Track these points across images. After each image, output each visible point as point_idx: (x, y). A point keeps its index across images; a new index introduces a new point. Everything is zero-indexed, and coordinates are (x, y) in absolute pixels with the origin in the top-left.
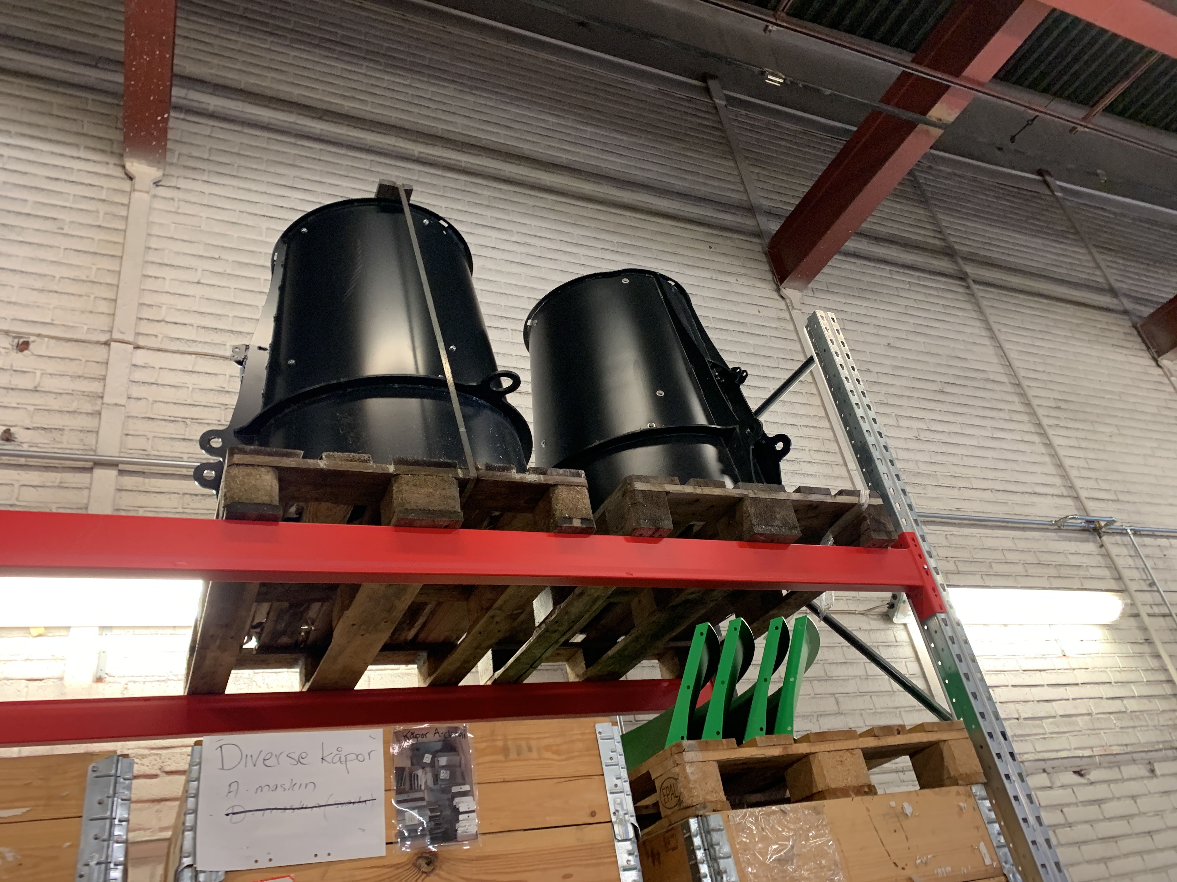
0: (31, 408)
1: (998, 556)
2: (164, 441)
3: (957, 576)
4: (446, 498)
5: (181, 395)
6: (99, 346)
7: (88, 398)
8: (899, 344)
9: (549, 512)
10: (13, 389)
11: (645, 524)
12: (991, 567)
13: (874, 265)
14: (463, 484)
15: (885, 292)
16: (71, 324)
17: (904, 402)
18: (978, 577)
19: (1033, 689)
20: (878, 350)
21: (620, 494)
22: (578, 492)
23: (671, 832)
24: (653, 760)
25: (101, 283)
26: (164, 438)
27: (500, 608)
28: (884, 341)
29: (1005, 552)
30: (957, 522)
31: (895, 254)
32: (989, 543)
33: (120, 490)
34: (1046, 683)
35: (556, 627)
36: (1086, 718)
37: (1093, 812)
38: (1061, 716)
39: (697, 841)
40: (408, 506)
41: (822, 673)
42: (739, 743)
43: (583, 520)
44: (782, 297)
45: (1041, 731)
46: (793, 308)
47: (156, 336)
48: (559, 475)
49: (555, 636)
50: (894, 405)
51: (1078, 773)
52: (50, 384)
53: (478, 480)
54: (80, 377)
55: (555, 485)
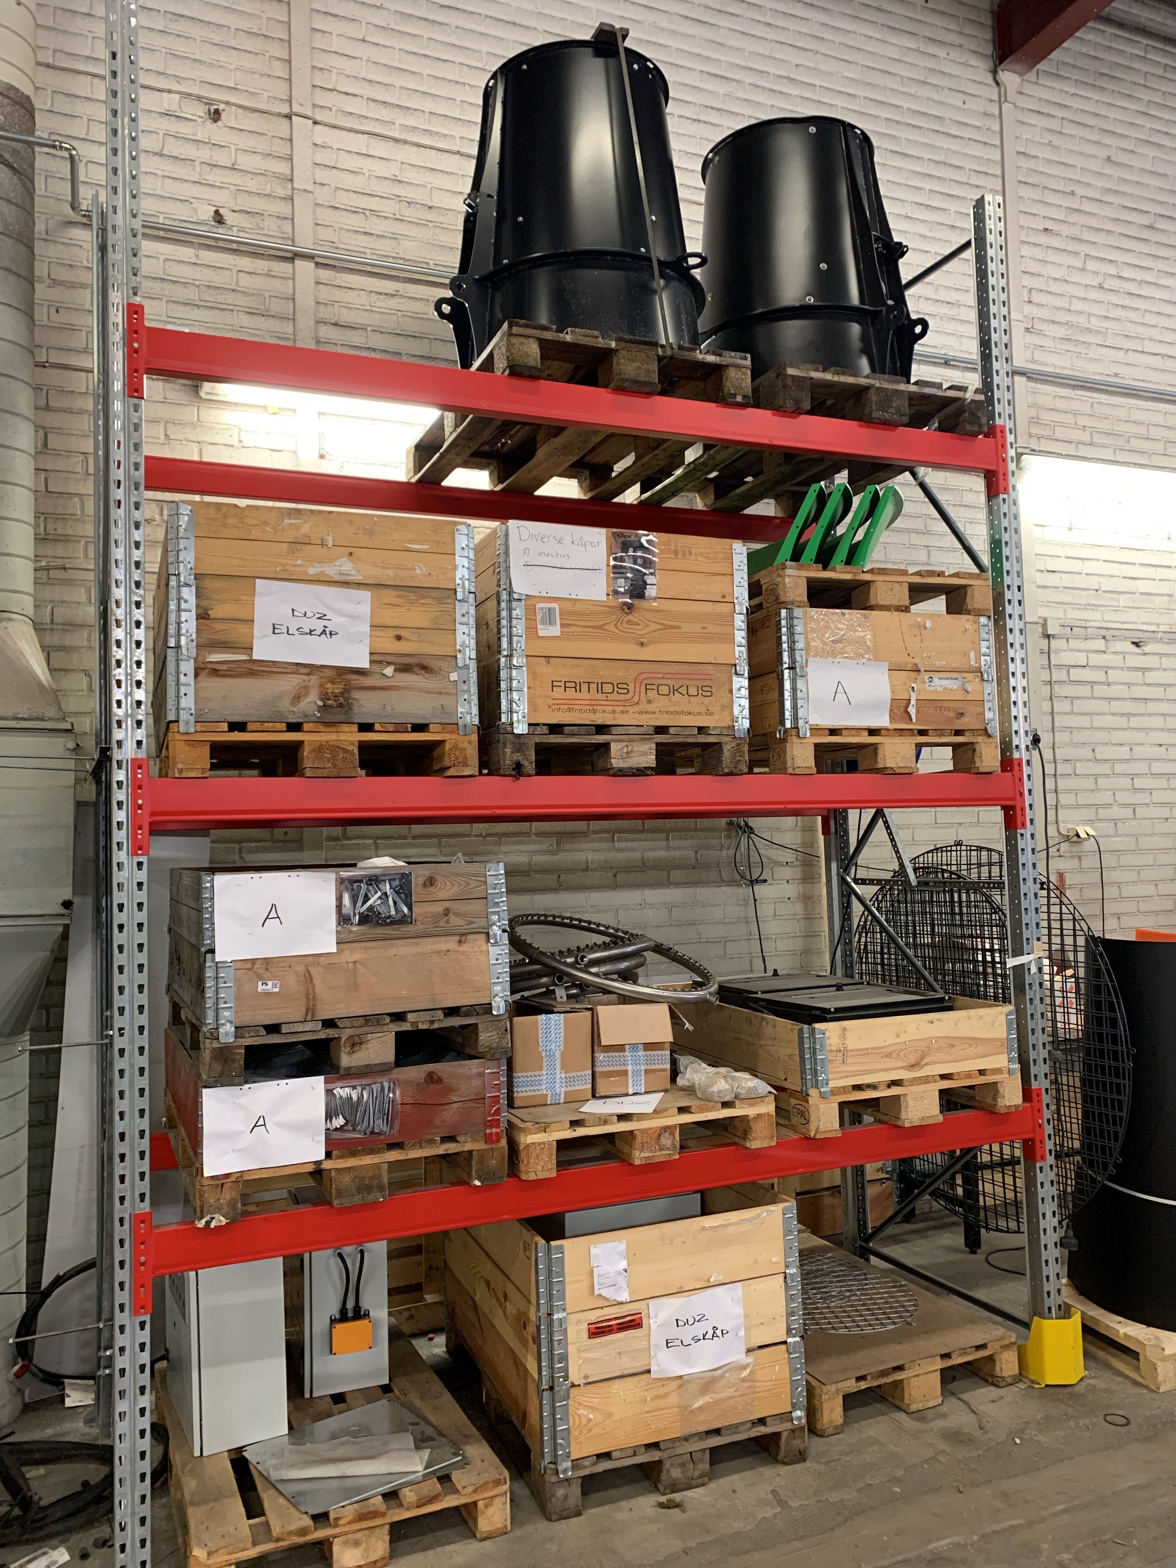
0: (233, 188)
1: (1142, 430)
2: (349, 234)
3: (1088, 447)
4: (648, 371)
5: (359, 183)
6: (280, 119)
7: (279, 181)
8: (1122, 158)
9: (719, 386)
10: (215, 166)
11: (789, 404)
12: (1128, 441)
13: (1127, 35)
14: (660, 359)
15: (1129, 78)
16: (253, 90)
17: (1100, 238)
18: (1111, 451)
19: (1123, 566)
20: (1092, 165)
21: (774, 375)
22: (745, 373)
23: (768, 617)
24: (763, 572)
25: (273, 38)
26: (348, 230)
27: (664, 450)
28: (1103, 153)
29: (1151, 427)
30: (1110, 389)
31: (1160, 19)
32: (1137, 415)
33: (317, 283)
34: (1138, 562)
35: (702, 467)
36: (1166, 598)
37: (1137, 677)
38: (1141, 594)
39: (783, 623)
40: (623, 376)
41: (922, 527)
42: (824, 569)
43: (744, 397)
44: (998, 84)
45: (1115, 604)
46: (1006, 100)
47: (330, 109)
48: (731, 357)
49: (700, 473)
50: (1087, 241)
51: (1136, 644)
52: (245, 162)
53: (672, 357)
54: (269, 155)
55: (727, 366)
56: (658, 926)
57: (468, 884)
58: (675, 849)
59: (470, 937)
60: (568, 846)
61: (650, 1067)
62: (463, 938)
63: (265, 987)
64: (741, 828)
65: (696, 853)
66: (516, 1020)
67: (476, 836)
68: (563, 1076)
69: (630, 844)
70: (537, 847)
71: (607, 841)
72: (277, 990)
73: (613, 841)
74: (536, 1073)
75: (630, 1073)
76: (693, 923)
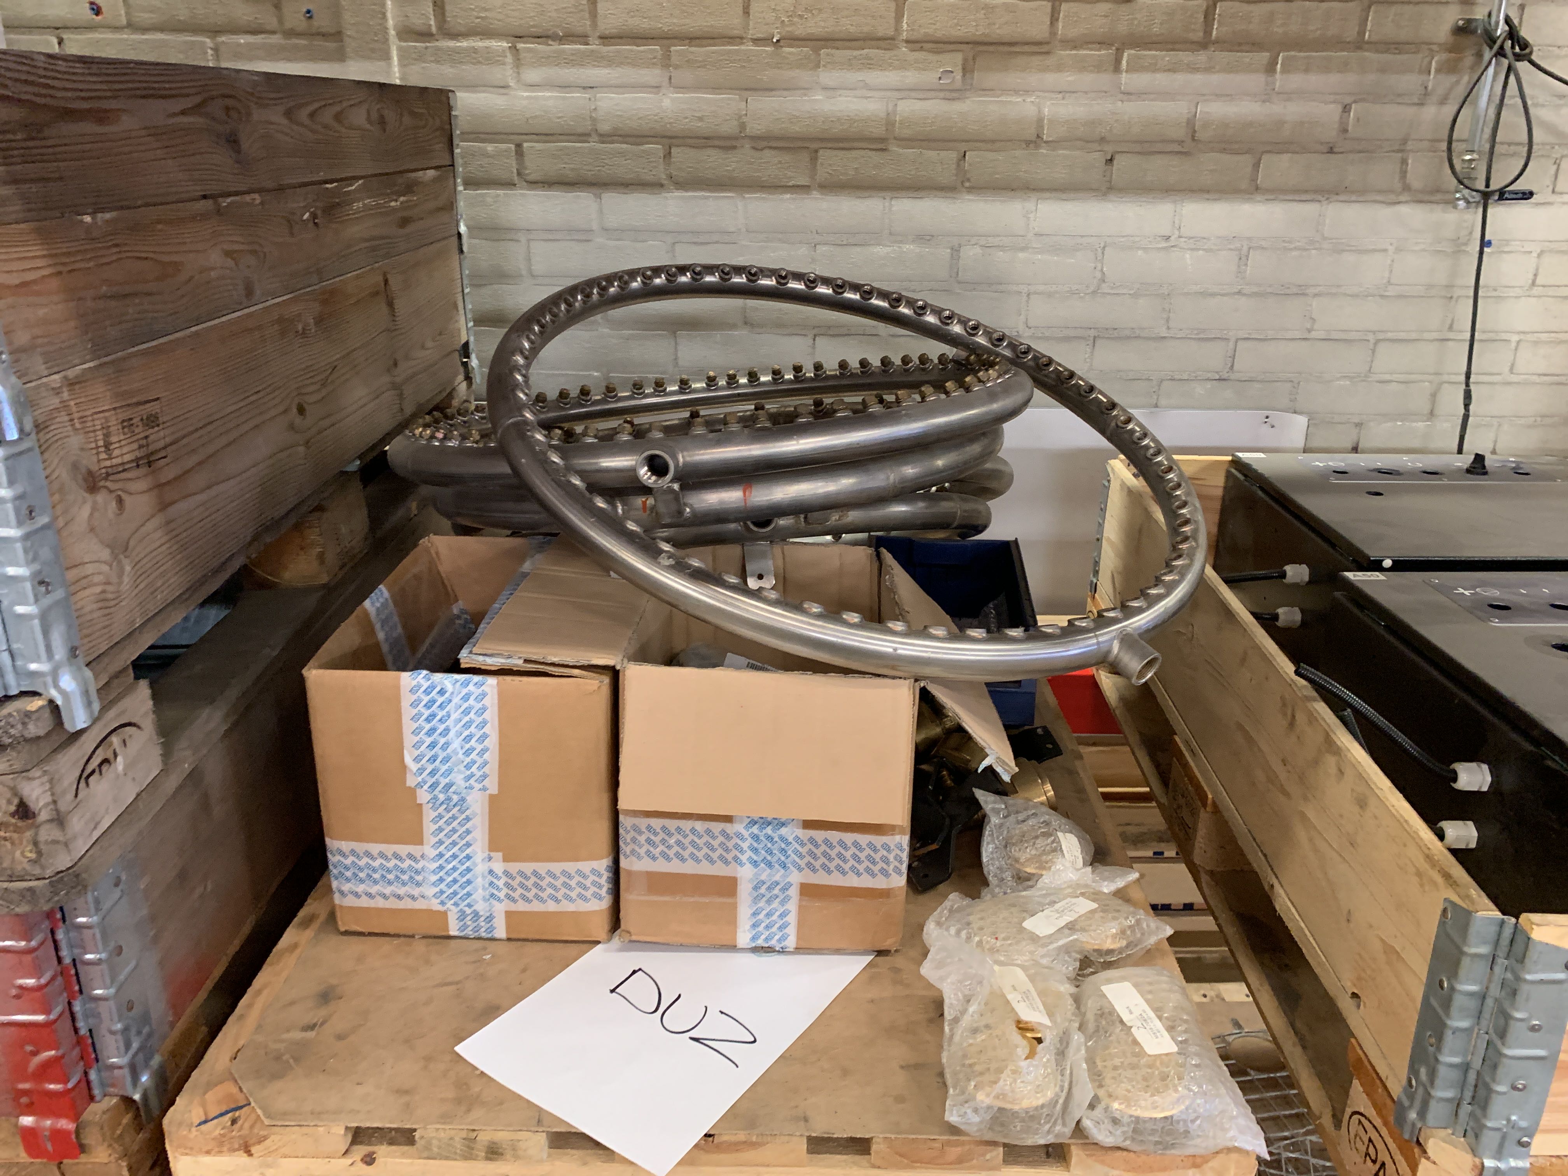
56: (1205, 294)
58: (1288, 96)
60: (992, 79)
61: (821, 879)
64: (1491, 40)
65: (1346, 109)
67: (756, 41)
68: (498, 867)
69: (1161, 80)
70: (911, 77)
71: (1098, 68)
73: (1117, 69)
74: (403, 850)
75: (744, 890)
76: (1301, 292)
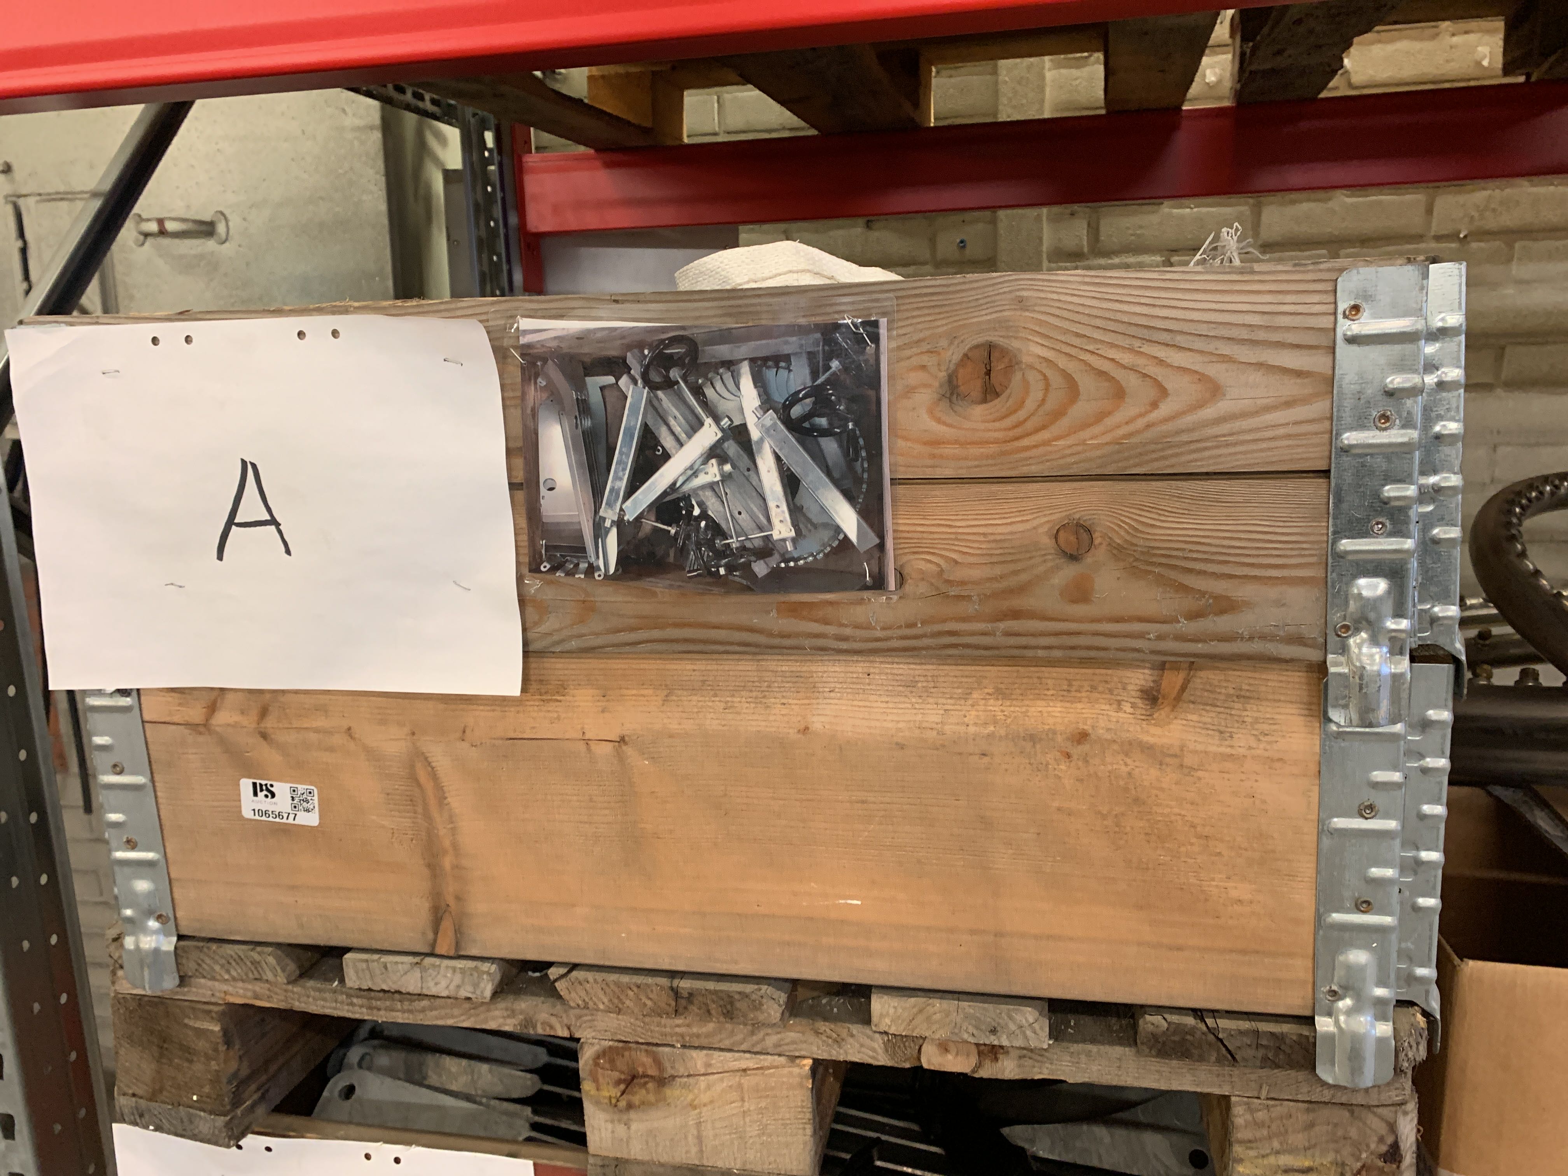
57: (1215, 390)
59: (1206, 676)
62: (1173, 680)
63: (262, 802)
66: (1472, 967)
72: (311, 819)
